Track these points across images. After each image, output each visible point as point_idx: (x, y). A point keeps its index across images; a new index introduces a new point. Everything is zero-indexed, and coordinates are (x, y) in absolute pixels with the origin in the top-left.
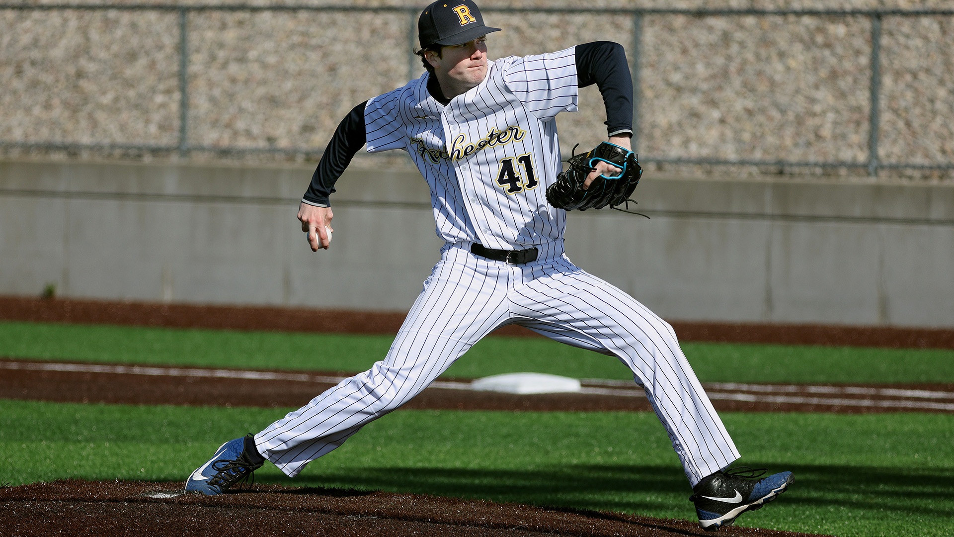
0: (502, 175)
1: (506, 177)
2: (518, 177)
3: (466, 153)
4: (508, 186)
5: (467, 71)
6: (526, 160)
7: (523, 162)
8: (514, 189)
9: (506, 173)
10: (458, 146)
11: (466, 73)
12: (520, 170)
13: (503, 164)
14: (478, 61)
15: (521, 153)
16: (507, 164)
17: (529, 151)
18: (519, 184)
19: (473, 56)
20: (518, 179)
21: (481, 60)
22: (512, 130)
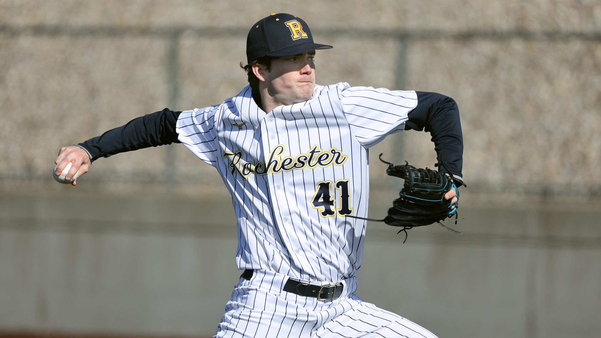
0: (317, 197)
1: (321, 200)
2: (333, 201)
3: (283, 167)
4: (322, 208)
5: (297, 85)
6: (344, 185)
7: (340, 187)
8: (328, 212)
9: (322, 196)
10: (276, 157)
11: (295, 87)
12: (335, 195)
13: (320, 186)
14: (308, 76)
15: (340, 178)
16: (324, 187)
17: (348, 177)
18: (332, 208)
19: (303, 71)
20: (331, 203)
21: (310, 76)
22: (335, 153)
